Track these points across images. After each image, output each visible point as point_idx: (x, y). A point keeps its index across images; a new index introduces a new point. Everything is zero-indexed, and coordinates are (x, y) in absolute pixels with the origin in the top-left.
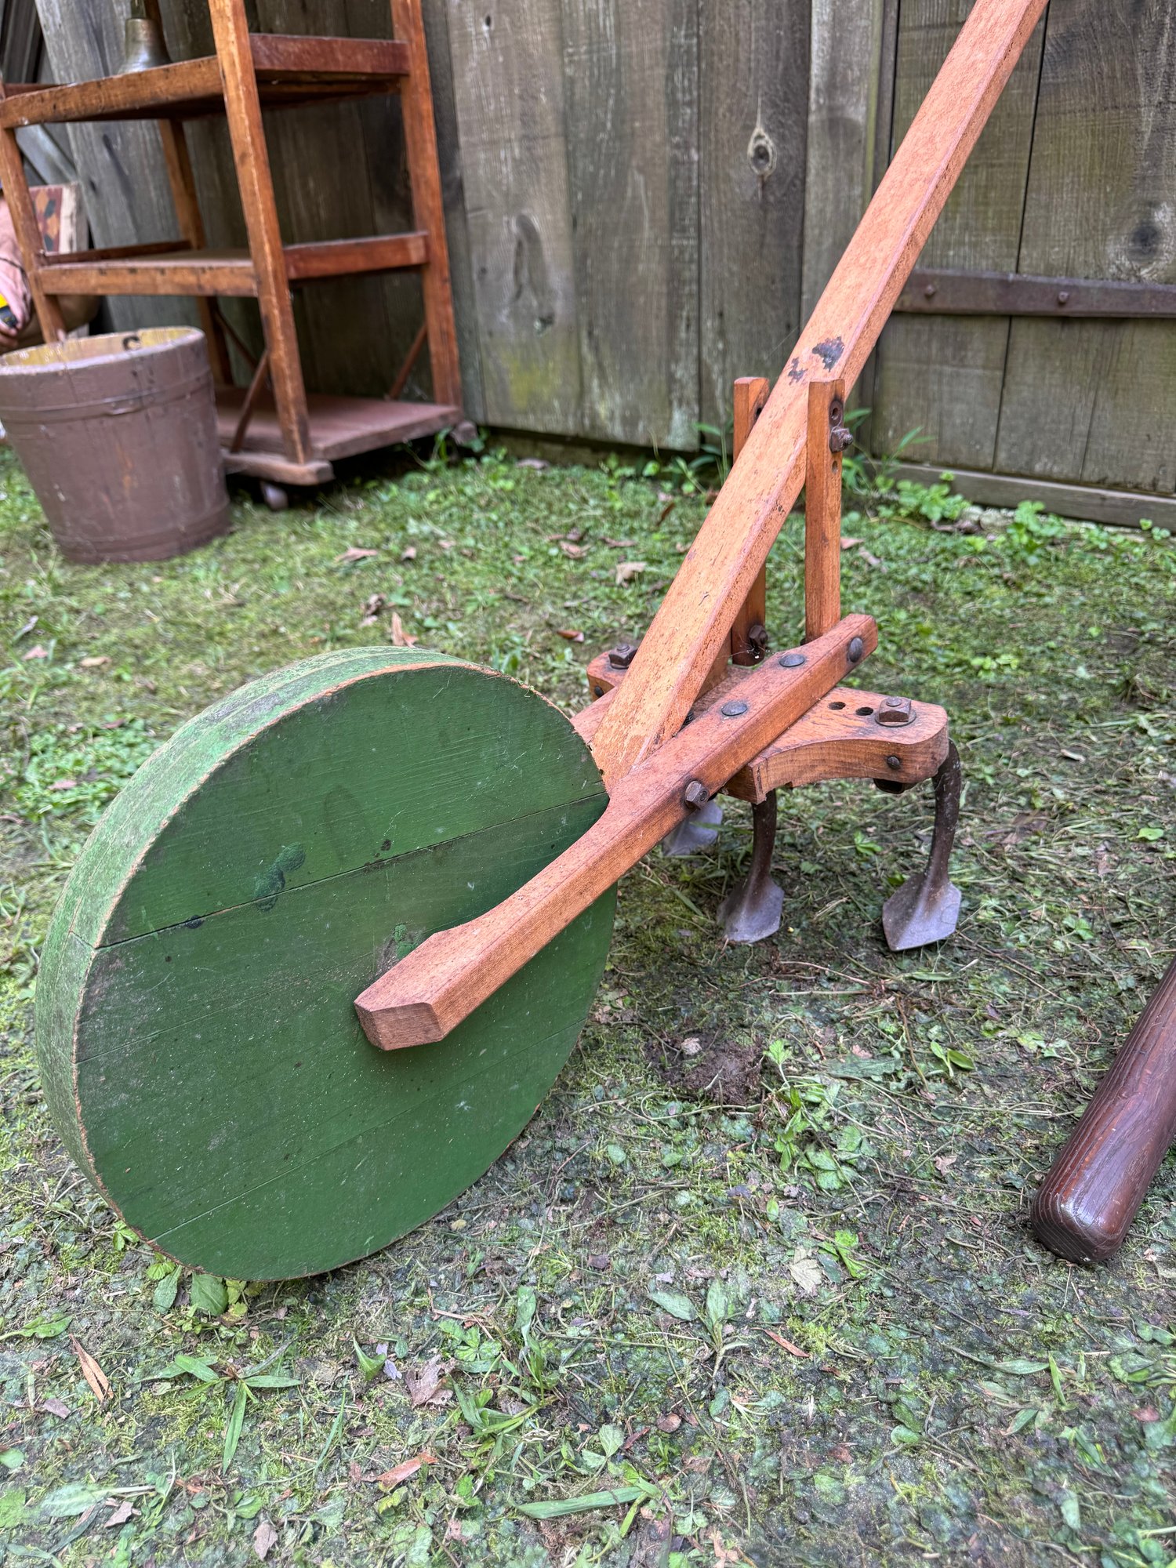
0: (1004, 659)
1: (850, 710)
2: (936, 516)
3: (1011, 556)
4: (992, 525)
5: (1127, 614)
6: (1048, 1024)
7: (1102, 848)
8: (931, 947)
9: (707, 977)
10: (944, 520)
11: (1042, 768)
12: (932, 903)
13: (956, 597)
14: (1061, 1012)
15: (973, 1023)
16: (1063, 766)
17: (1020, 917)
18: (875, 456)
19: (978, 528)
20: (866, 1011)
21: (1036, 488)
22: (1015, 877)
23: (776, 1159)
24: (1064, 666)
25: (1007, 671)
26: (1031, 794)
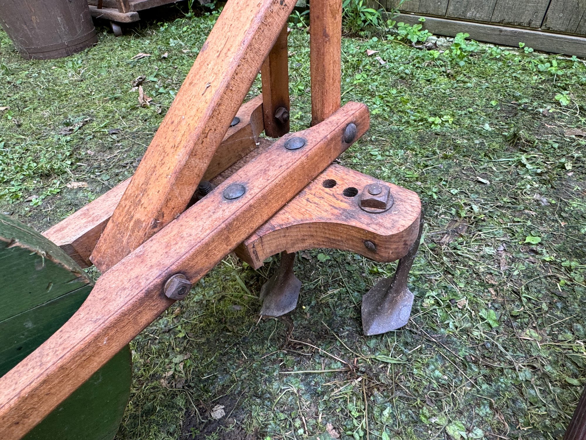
0: (445, 118)
1: (339, 190)
2: (414, 40)
3: (451, 61)
4: (442, 45)
5: (511, 94)
7: (502, 248)
10: (418, 42)
11: (465, 188)
12: (394, 304)
13: (422, 82)
15: (414, 407)
16: (478, 187)
17: (451, 306)
18: (388, 10)
19: (435, 46)
21: (466, 26)
22: (447, 271)
24: (477, 123)
25: (447, 124)
26: (458, 207)
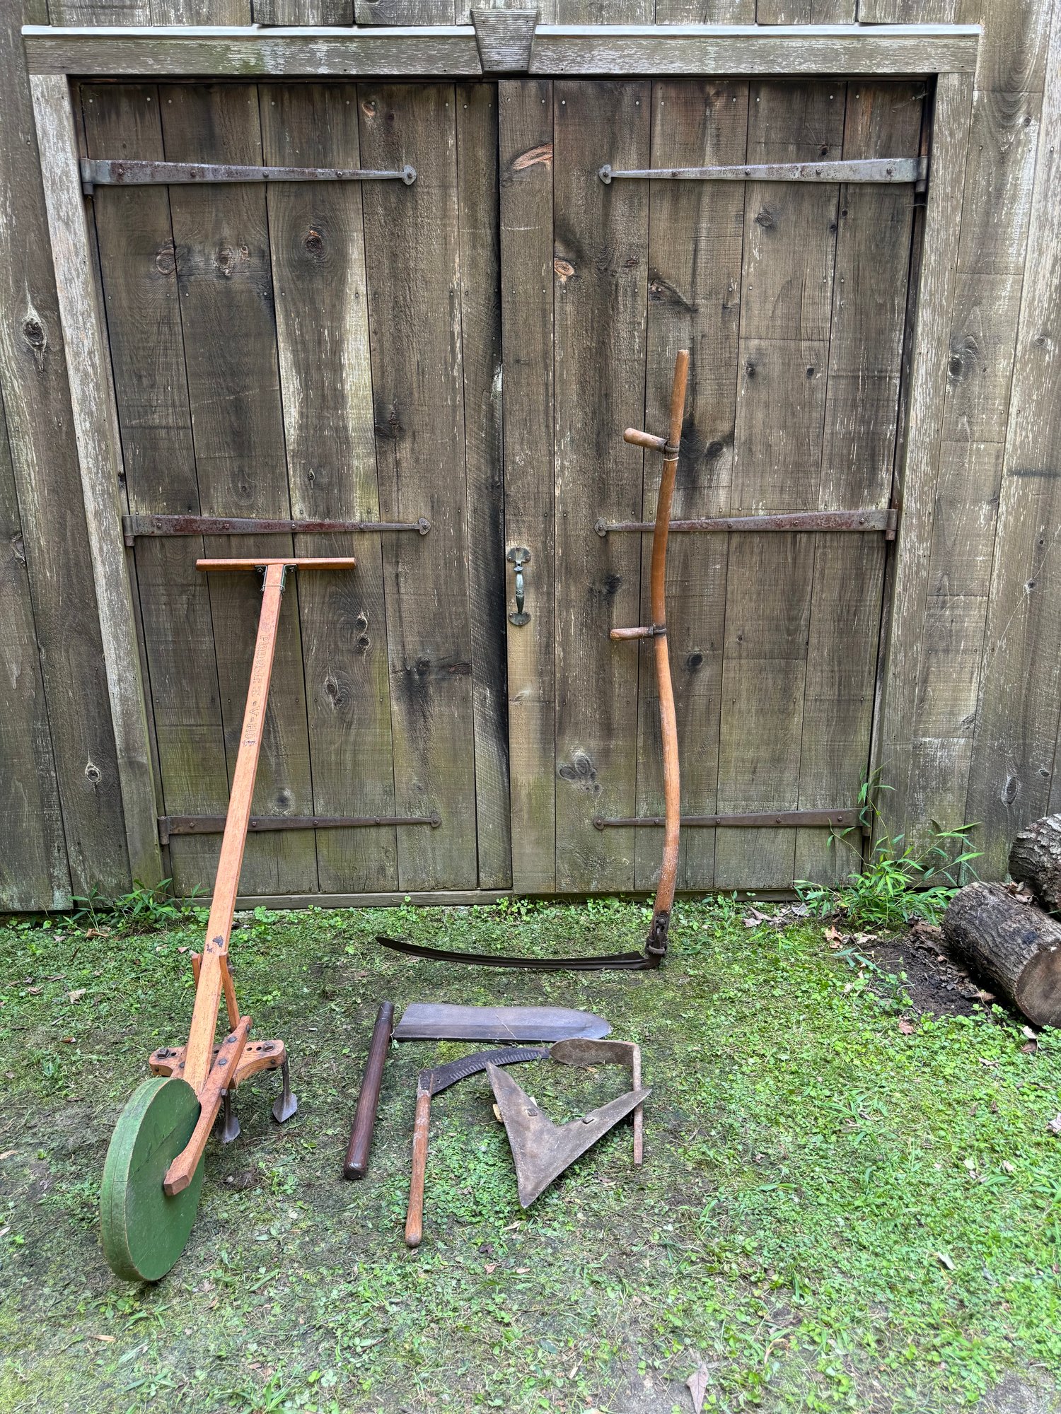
1: (254, 1049)
5: (315, 955)
6: (333, 1125)
7: (332, 1062)
8: (292, 1117)
9: (224, 1158)
12: (288, 1102)
14: (335, 1120)
15: (312, 1134)
16: (311, 1034)
17: (315, 1096)
18: (176, 897)
20: (280, 1145)
22: (308, 1083)
23: (273, 1193)
24: (298, 989)
25: (277, 998)
26: (303, 1050)
